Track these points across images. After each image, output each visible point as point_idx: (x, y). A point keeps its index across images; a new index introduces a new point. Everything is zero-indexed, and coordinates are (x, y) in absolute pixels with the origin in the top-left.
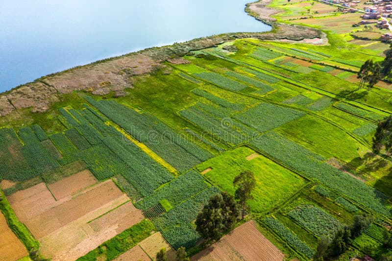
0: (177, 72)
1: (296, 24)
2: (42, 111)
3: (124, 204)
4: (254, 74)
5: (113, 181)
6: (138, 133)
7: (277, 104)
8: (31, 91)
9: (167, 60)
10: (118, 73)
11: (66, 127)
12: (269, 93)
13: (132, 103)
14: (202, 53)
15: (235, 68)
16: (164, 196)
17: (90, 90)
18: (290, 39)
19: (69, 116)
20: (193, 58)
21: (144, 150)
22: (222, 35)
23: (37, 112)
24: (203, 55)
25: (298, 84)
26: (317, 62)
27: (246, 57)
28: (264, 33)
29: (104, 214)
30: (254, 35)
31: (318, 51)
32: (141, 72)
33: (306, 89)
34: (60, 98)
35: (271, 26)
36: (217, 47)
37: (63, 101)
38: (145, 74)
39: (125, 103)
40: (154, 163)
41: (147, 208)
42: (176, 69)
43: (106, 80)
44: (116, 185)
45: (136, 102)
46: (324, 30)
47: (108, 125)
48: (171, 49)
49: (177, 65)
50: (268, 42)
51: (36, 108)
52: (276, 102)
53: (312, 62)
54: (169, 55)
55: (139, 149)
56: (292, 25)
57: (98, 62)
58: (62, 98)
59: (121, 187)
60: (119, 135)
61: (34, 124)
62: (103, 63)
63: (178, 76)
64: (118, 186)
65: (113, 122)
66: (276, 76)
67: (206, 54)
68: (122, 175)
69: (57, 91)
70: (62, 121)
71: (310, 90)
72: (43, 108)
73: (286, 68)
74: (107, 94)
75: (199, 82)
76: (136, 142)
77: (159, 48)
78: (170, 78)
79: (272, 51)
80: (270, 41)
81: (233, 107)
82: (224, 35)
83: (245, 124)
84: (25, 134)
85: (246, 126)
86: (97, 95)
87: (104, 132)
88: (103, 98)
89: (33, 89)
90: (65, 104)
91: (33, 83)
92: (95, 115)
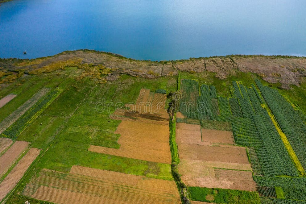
2: (221, 78)
3: (246, 171)
5: (246, 150)
6: (284, 123)
8: (221, 62)
10: (292, 70)
11: (232, 96)
13: (292, 98)
16: (281, 185)
17: (262, 75)
19: (238, 89)
21: (283, 140)
23: (218, 78)
29: (227, 169)
34: (237, 74)
37: (238, 76)
39: (285, 96)
40: (287, 154)
41: (262, 185)
43: (279, 72)
44: (247, 154)
45: (296, 99)
47: (263, 107)
51: (219, 75)
55: (279, 136)
57: (279, 56)
58: (239, 74)
59: (250, 157)
60: (268, 118)
61: (212, 84)
62: (282, 59)
64: (248, 155)
65: (269, 106)
68: (255, 150)
69: (238, 68)
70: (231, 91)
72: (223, 77)
74: (274, 83)
76: (279, 130)
84: (204, 89)
86: (265, 81)
87: (257, 111)
88: (269, 85)
89: (223, 61)
90: (239, 79)
91: (224, 57)
92: (257, 96)
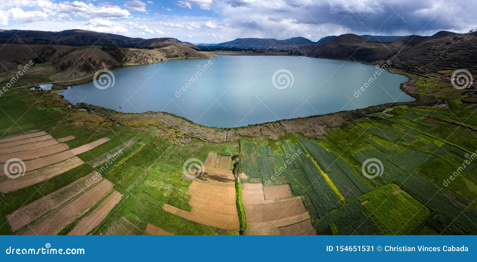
0: (356, 127)
1: (430, 96)
2: (274, 139)
3: (305, 220)
4: (404, 129)
5: (302, 199)
6: (325, 165)
7: (417, 150)
8: (272, 127)
9: (351, 120)
10: (321, 125)
11: (284, 152)
12: (413, 142)
13: (325, 144)
14: (373, 115)
15: (393, 125)
16: (333, 220)
17: (303, 133)
18: (427, 106)
19: (288, 146)
20: (368, 118)
21: (327, 179)
22: (386, 104)
23: (272, 139)
24: (374, 117)
25: (431, 136)
26: (442, 120)
27: (400, 118)
28: (411, 102)
29: (290, 225)
30: (405, 104)
31: (442, 113)
32: (334, 126)
33: (436, 139)
34: (286, 135)
35: (415, 98)
36: (383, 111)
37: (287, 136)
38: (337, 127)
39: (321, 144)
40: (331, 191)
41: (320, 229)
42: (356, 125)
43: (313, 128)
44: (303, 202)
45: (328, 144)
46: (446, 98)
47: (308, 156)
48: (355, 112)
49: (357, 123)
50: (414, 108)
51: (272, 137)
52: (416, 149)
53: (440, 120)
54: (353, 116)
55: (323, 177)
56: (428, 97)
57: (311, 117)
58: (287, 134)
59: (306, 205)
60: (312, 164)
61: (268, 145)
62: (313, 118)
63: (356, 129)
64: (304, 204)
65: (311, 155)
66: (418, 130)
67: (375, 116)
68: (309, 196)
69: (285, 130)
70: (283, 148)
71: (438, 140)
72: (275, 138)
73: (424, 124)
74: (311, 137)
75: (369, 134)
76: (322, 172)
77: (348, 111)
78: (352, 130)
79: (416, 113)
80: (415, 107)
81: (389, 152)
82: (387, 104)
83: (395, 165)
84: (262, 150)
85: (396, 167)
86: (306, 136)
87: (304, 161)
88: (309, 139)
89: (273, 126)
90: (288, 138)
91: (274, 122)
92: (302, 149)
